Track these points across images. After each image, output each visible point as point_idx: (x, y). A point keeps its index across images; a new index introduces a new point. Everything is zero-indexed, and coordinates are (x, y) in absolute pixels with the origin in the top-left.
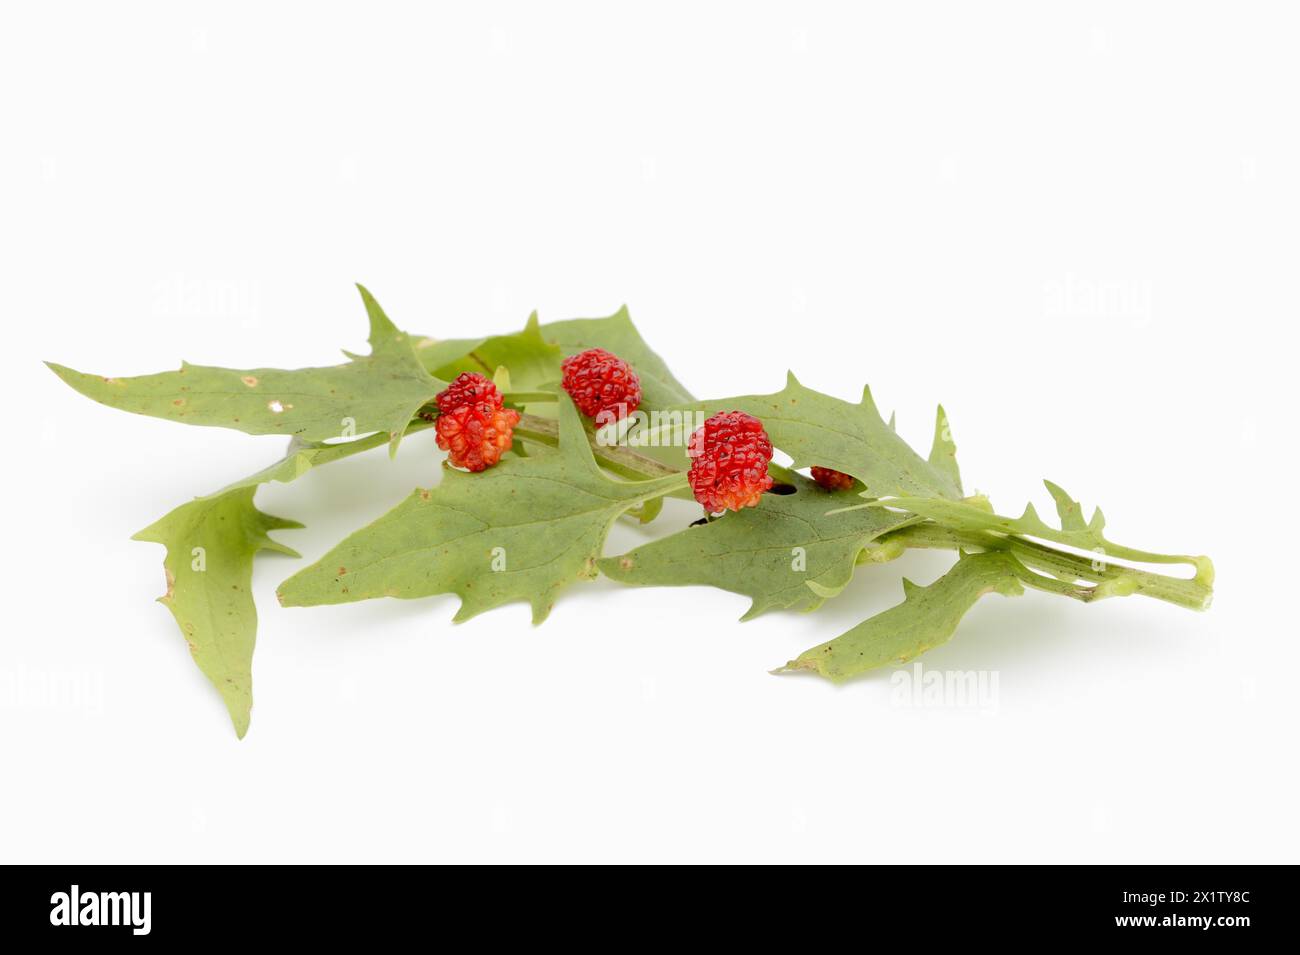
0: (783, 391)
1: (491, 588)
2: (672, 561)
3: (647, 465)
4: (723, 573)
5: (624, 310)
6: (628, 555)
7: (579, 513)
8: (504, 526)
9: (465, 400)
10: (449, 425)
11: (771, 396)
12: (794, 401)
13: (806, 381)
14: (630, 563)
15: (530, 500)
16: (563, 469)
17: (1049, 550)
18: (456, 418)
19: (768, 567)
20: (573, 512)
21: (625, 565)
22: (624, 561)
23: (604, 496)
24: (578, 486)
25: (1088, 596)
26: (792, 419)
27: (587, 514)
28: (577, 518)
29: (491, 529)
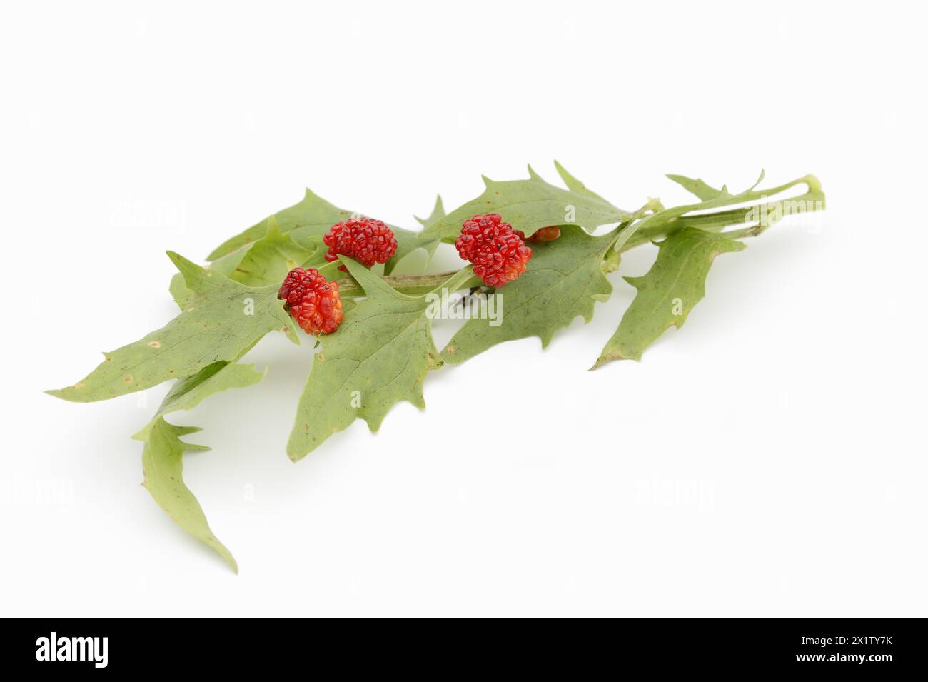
0: (487, 190)
1: (379, 402)
2: (477, 335)
3: (423, 279)
4: (511, 328)
5: (309, 192)
6: (449, 344)
7: (404, 329)
8: (367, 358)
9: (306, 288)
10: (307, 308)
11: (481, 197)
12: (497, 193)
13: (496, 177)
14: (452, 349)
15: (374, 333)
16: (380, 305)
17: (708, 216)
18: (309, 301)
19: (540, 309)
20: (400, 329)
21: (450, 351)
22: (449, 350)
23: (414, 311)
24: (396, 312)
25: (757, 231)
26: (505, 205)
27: (409, 328)
28: (404, 333)
29: (362, 363)
